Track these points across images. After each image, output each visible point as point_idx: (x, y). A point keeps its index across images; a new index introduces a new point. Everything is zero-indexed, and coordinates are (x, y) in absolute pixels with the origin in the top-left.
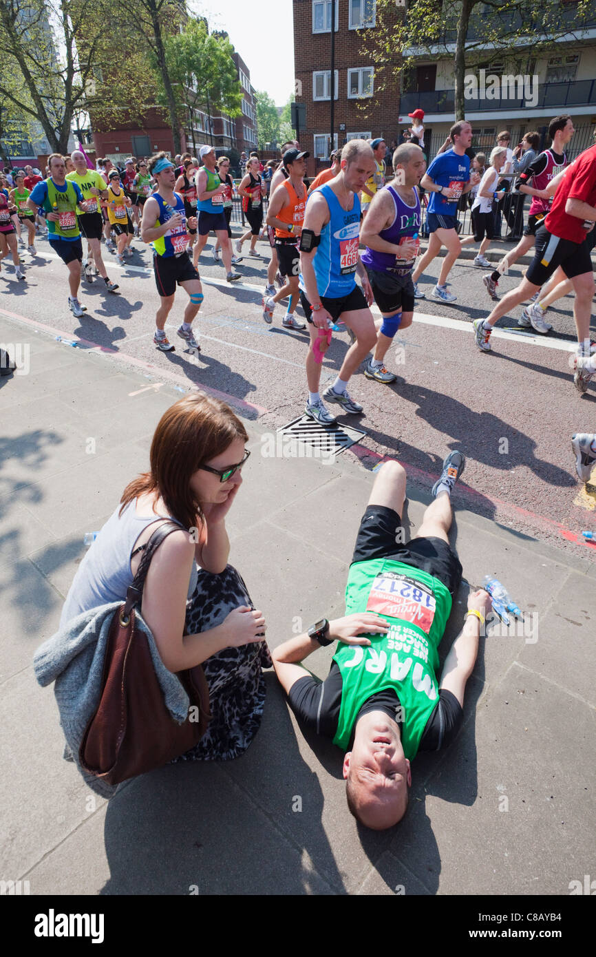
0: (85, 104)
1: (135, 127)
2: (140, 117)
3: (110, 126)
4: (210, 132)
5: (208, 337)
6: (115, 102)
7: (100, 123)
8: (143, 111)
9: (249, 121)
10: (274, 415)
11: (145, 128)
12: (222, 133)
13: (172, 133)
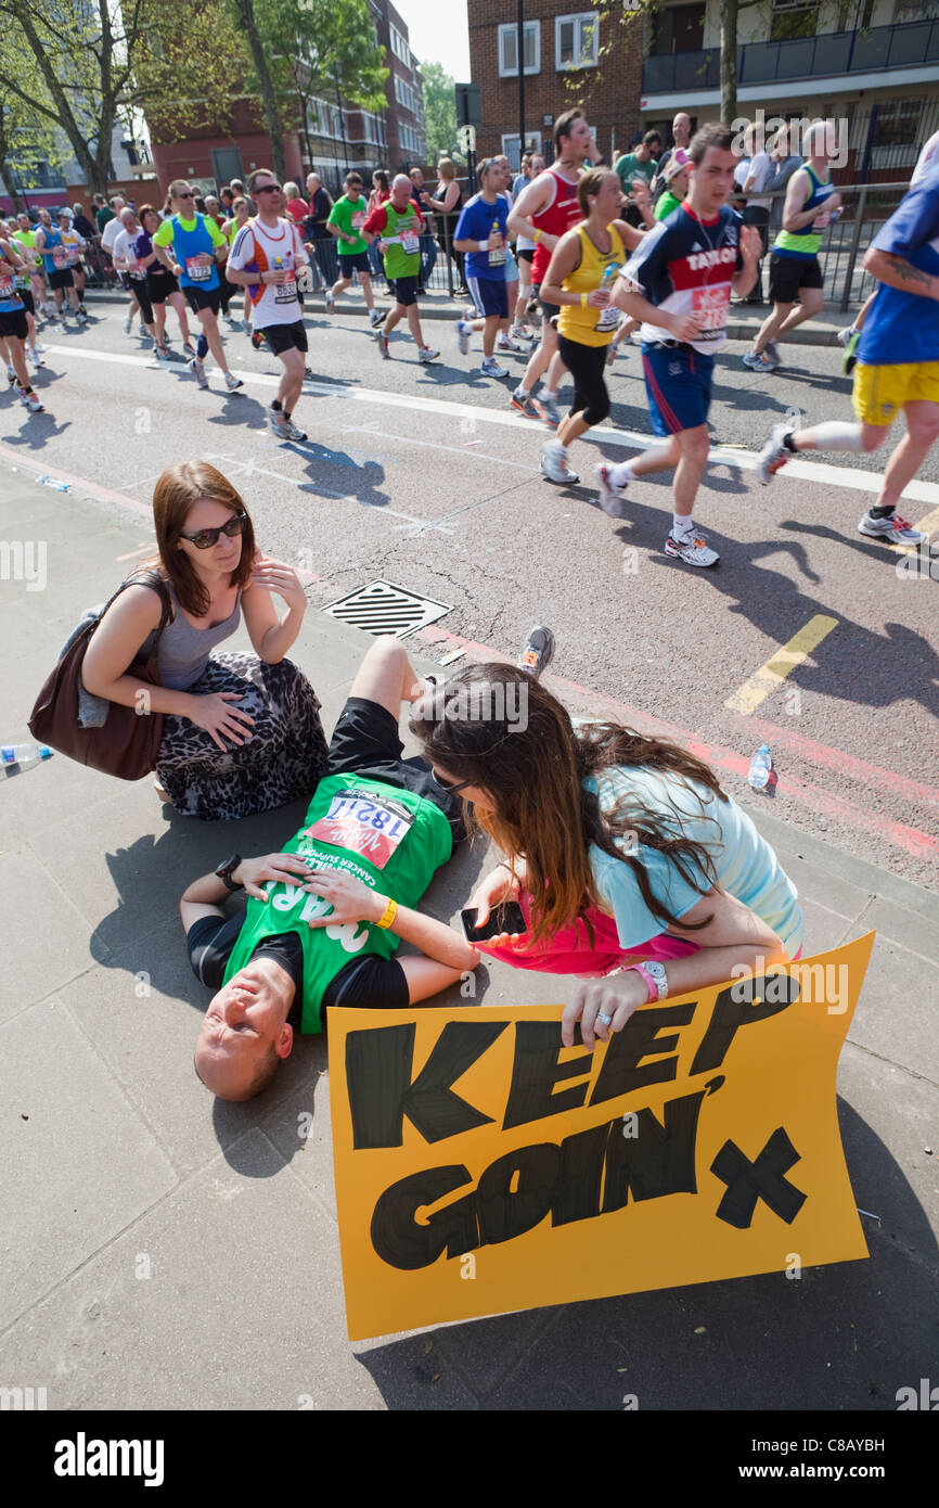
0: (133, 97)
1: (214, 135)
2: (224, 115)
3: (177, 133)
4: (343, 137)
5: (264, 471)
6: (182, 92)
7: (161, 128)
8: (227, 105)
9: (409, 116)
10: (326, 584)
11: (234, 135)
12: (362, 137)
13: (272, 142)
